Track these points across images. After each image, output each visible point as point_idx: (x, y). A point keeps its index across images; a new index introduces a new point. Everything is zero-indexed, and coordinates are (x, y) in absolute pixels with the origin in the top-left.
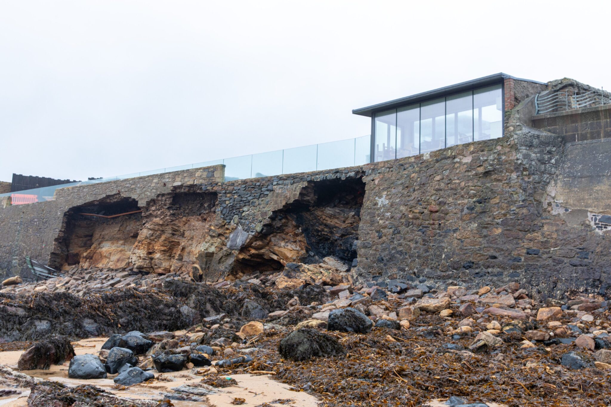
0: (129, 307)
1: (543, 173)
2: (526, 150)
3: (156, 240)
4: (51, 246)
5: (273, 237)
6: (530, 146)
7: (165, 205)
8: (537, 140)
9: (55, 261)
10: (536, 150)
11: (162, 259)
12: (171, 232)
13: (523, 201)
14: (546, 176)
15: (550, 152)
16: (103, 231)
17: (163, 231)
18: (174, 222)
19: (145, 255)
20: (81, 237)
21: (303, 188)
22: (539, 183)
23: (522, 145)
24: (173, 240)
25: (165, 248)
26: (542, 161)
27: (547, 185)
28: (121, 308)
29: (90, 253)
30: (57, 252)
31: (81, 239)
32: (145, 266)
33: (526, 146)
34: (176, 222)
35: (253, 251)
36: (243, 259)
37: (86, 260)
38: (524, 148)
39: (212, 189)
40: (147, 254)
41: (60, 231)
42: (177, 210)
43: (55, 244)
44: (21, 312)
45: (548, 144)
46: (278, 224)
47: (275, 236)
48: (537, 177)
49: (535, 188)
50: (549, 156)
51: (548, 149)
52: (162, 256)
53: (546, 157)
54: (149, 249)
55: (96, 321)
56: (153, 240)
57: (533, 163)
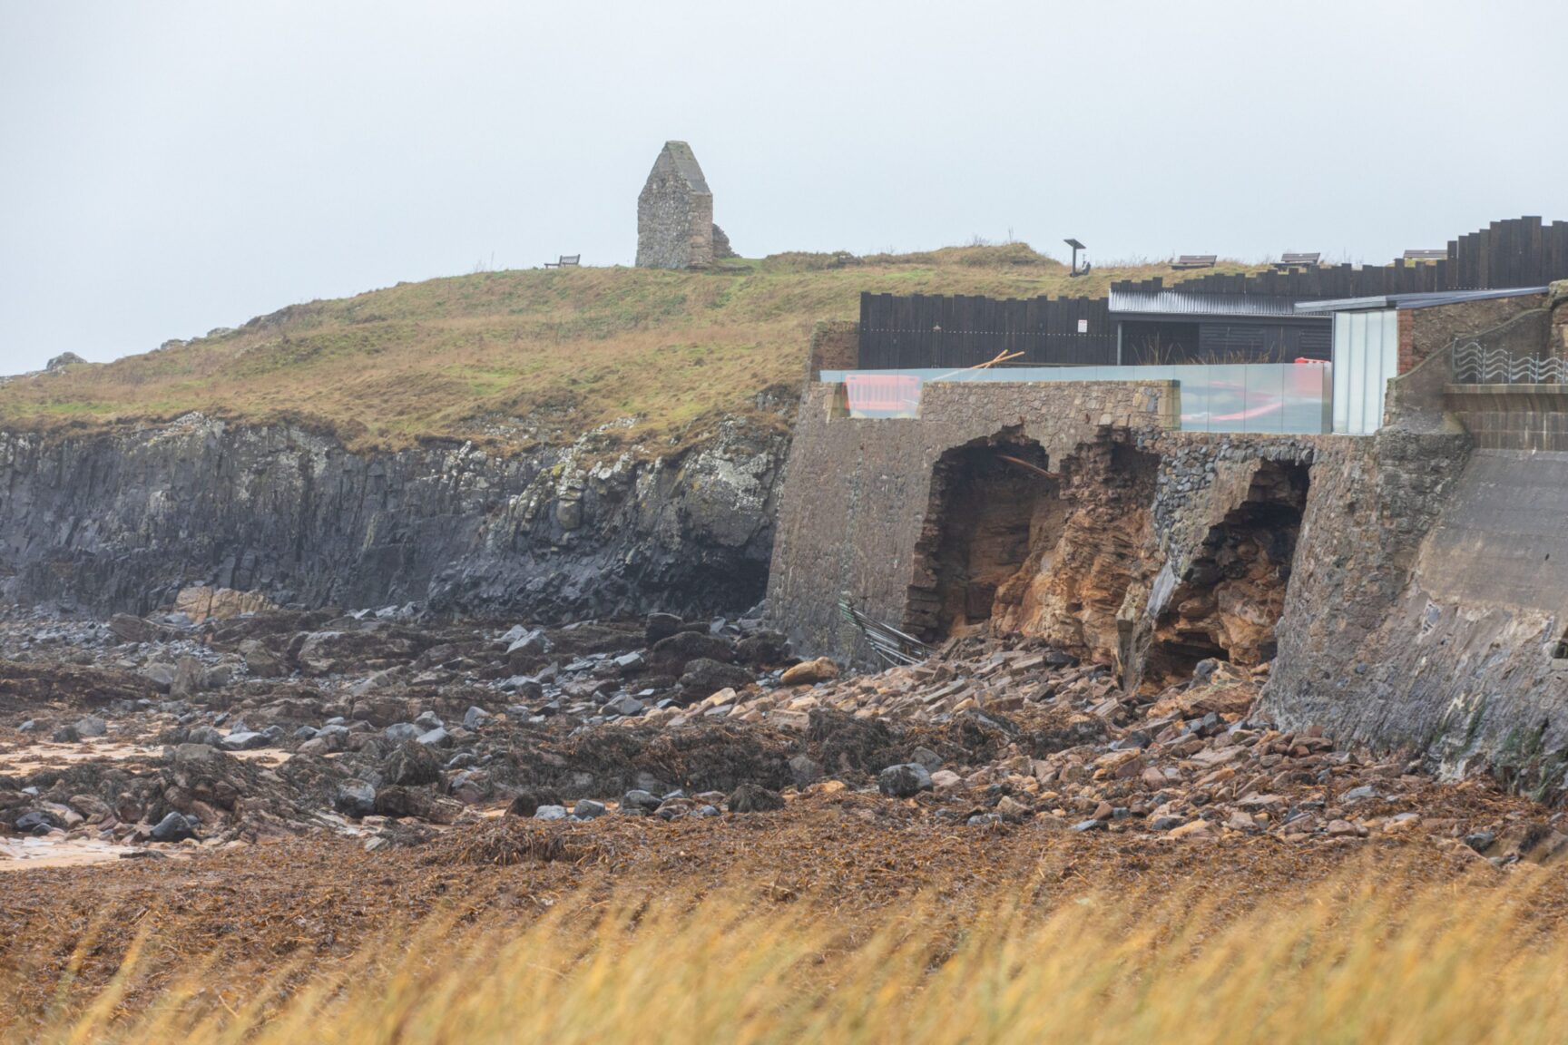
0: (707, 756)
1: (1419, 511)
2: (1394, 465)
3: (1083, 570)
4: (905, 567)
5: (1222, 588)
6: (1401, 458)
7: (1097, 473)
8: (1414, 446)
9: (924, 612)
10: (1411, 466)
11: (1097, 623)
12: (1112, 549)
13: (1379, 568)
14: (1424, 517)
15: (1436, 470)
16: (1046, 517)
17: (1096, 546)
18: (1116, 523)
19: (1064, 612)
20: (1000, 534)
21: (1256, 473)
22: (1409, 532)
23: (1386, 457)
24: (1122, 571)
25: (1105, 594)
26: (1419, 489)
27: (1422, 536)
28: (695, 758)
29: (1014, 585)
30: (925, 584)
31: (1000, 540)
32: (1068, 642)
33: (1394, 458)
34: (1122, 523)
35: (1182, 625)
36: (1167, 642)
37: (1006, 609)
38: (1390, 462)
39: (1153, 445)
40: (1068, 609)
41: (927, 521)
42: (1124, 487)
43: (916, 561)
44: (559, 761)
45: (1434, 453)
46: (1226, 557)
47: (1226, 588)
48: (1404, 521)
49: (1398, 543)
50: (1433, 478)
51: (1433, 463)
52: (1096, 616)
53: (1428, 480)
54: (1071, 595)
55: (655, 777)
56: (1077, 570)
57: (1401, 492)
